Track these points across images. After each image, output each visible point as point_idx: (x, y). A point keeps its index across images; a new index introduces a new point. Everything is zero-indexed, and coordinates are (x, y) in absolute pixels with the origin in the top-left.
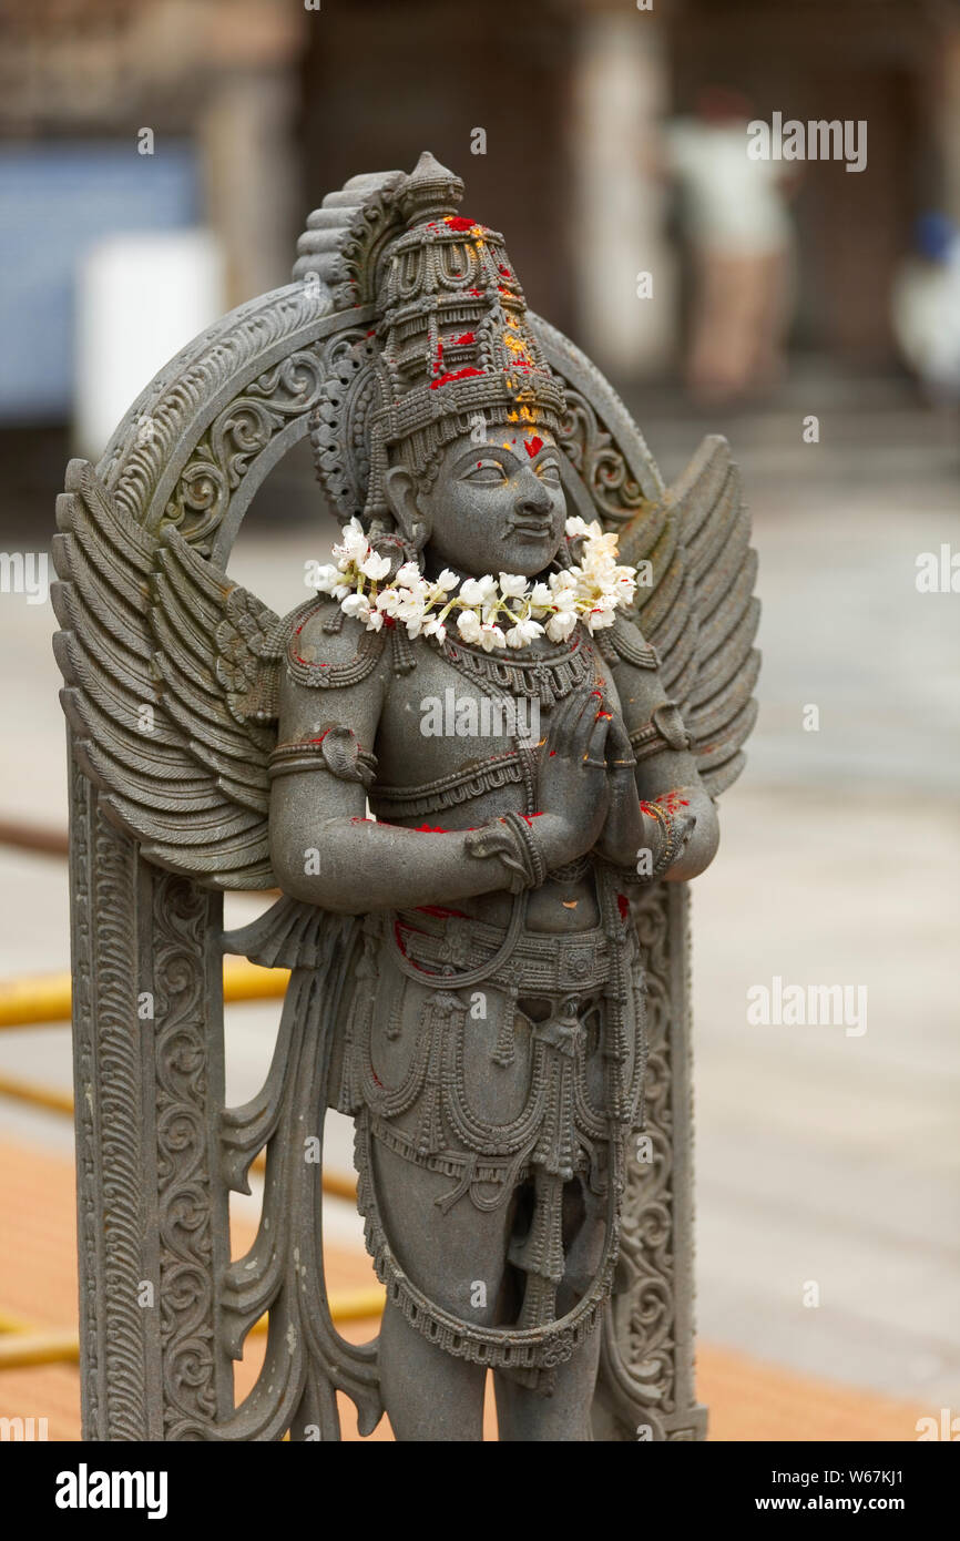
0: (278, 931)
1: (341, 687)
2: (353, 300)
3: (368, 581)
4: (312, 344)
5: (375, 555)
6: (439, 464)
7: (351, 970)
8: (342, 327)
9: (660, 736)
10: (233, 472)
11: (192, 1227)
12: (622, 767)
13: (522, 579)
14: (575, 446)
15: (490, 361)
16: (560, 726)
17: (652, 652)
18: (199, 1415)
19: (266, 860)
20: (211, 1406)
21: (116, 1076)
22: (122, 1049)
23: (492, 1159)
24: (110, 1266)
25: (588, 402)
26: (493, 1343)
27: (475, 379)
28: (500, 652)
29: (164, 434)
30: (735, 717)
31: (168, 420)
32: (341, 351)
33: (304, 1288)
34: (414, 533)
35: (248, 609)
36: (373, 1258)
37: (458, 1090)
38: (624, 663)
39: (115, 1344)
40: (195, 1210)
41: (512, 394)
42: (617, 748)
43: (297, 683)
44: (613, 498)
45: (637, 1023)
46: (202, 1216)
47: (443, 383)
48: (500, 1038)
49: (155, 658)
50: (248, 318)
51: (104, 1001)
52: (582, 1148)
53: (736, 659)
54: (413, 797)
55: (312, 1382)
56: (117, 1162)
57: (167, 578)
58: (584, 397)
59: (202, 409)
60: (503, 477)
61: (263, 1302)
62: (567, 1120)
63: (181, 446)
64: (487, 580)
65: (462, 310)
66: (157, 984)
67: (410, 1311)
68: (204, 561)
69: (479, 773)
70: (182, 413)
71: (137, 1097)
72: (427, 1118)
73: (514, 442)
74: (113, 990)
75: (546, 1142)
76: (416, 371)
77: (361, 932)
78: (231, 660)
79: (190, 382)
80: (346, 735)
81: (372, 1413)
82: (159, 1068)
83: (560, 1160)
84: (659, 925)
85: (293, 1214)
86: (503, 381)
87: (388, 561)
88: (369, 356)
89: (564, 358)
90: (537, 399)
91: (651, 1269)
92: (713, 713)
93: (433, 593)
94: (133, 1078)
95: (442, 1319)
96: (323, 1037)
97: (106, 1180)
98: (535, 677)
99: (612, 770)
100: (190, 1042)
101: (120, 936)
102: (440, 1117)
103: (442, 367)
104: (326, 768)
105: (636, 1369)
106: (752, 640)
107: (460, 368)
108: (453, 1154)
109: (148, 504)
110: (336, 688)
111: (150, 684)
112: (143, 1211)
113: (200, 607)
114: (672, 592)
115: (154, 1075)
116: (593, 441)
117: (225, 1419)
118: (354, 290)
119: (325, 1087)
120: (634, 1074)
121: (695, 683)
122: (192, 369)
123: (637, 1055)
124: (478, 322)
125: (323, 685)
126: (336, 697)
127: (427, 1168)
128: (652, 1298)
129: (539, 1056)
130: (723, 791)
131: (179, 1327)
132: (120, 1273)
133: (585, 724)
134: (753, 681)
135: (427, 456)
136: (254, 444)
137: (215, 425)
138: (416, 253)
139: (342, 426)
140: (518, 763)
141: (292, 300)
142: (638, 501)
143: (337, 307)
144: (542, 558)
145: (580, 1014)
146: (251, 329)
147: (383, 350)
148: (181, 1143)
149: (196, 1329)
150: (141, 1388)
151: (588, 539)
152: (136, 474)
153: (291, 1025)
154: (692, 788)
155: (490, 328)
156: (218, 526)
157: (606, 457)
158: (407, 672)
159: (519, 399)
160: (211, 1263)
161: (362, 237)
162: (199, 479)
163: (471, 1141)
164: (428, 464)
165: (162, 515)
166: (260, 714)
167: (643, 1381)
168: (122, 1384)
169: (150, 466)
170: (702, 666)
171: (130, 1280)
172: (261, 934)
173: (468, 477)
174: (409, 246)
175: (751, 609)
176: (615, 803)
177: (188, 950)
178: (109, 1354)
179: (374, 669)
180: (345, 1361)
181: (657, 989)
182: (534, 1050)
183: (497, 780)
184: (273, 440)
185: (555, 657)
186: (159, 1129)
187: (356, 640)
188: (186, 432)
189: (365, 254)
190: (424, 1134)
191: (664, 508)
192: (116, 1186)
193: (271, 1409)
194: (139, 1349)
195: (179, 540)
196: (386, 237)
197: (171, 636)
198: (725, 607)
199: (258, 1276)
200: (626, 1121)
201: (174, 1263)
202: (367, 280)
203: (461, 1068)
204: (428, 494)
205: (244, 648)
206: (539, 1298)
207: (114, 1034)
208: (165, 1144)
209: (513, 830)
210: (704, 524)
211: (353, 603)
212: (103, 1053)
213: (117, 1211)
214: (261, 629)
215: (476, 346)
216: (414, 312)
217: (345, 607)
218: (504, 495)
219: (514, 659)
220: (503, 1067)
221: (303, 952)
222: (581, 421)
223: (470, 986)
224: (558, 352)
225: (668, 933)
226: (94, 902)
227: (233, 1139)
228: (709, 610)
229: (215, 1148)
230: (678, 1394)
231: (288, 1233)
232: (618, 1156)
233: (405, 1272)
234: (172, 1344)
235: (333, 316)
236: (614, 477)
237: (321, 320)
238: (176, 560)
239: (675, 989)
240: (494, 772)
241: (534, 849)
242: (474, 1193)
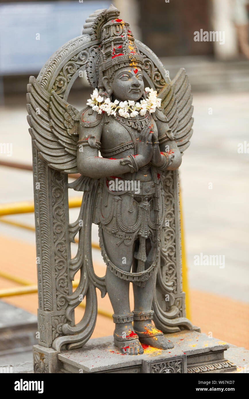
0: (80, 183)
1: (92, 127)
2: (95, 39)
3: (98, 103)
4: (86, 49)
5: (100, 96)
6: (114, 76)
7: (97, 191)
8: (93, 45)
9: (168, 137)
10: (68, 79)
11: (62, 251)
12: (156, 144)
13: (133, 101)
14: (149, 71)
15: (125, 52)
16: (142, 135)
17: (166, 118)
18: (64, 293)
19: (76, 167)
20: (67, 291)
21: (44, 216)
22: (45, 210)
23: (128, 234)
24: (43, 259)
25: (152, 61)
26: (130, 276)
27: (122, 56)
28: (129, 118)
29: (52, 70)
30: (188, 133)
31: (53, 67)
32: (93, 50)
33: (88, 264)
34: (109, 92)
35: (72, 110)
36: (103, 257)
37: (121, 218)
38: (159, 121)
39: (45, 277)
40: (63, 247)
41: (130, 59)
42: (155, 140)
43: (83, 126)
44: (158, 83)
45: (163, 203)
46: (64, 248)
47: (114, 57)
48: (130, 206)
49: (50, 121)
50: (71, 43)
51: (41, 199)
52: (150, 231)
53: (188, 120)
54: (110, 152)
55: (90, 286)
56: (44, 236)
57: (53, 103)
58: (151, 60)
59: (60, 64)
60: (129, 78)
61: (79, 267)
62: (146, 225)
63: (56, 73)
64: (126, 102)
65: (119, 40)
66: (53, 195)
67: (111, 269)
68: (61, 99)
69: (124, 146)
70: (56, 65)
71: (49, 221)
72: (113, 225)
73: (131, 70)
74: (43, 197)
75: (141, 230)
76: (109, 54)
77: (99, 183)
78: (68, 121)
79: (58, 58)
80: (93, 138)
81: (104, 292)
82: (54, 214)
83: (144, 234)
84: (171, 182)
85: (85, 247)
86: (128, 56)
87: (103, 98)
88: (99, 51)
89: (146, 51)
90: (136, 60)
91: (171, 261)
92: (182, 132)
93: (113, 105)
94: (48, 217)
95: (118, 270)
96: (91, 207)
97: (42, 240)
98: (137, 124)
99: (153, 145)
100: (61, 208)
101: (44, 184)
102: (117, 224)
103: (115, 53)
104: (89, 145)
105: (167, 284)
106: (192, 115)
107: (119, 54)
108: (120, 233)
109: (48, 86)
110: (91, 127)
111: (49, 127)
112: (51, 247)
113: (60, 109)
114: (172, 104)
115: (52, 216)
116: (153, 70)
117: (70, 294)
118: (96, 36)
119: (91, 218)
120: (162, 214)
121: (178, 126)
122: (58, 55)
123: (163, 210)
124: (123, 43)
125: (88, 126)
126: (92, 129)
127: (114, 236)
128: (171, 267)
129: (139, 210)
130: (185, 150)
131: (59, 273)
132: (45, 261)
133: (147, 134)
134: (192, 125)
135: (112, 74)
136: (73, 72)
137: (64, 68)
138: (109, 27)
139: (93, 67)
140: (133, 144)
141: (81, 39)
142: (164, 83)
143: (92, 40)
144: (138, 96)
145: (149, 201)
146: (72, 46)
147: (102, 50)
148: (59, 231)
149: (63, 274)
150: (51, 287)
151: (150, 92)
152: (46, 79)
153: (83, 204)
154: (175, 149)
155: (125, 44)
156: (65, 91)
157: (156, 74)
158: (107, 123)
159: (132, 60)
160: (67, 259)
161: (97, 24)
162: (60, 80)
163: (124, 230)
164: (112, 76)
165: (52, 88)
166: (74, 133)
167: (169, 286)
168: (47, 286)
169: (49, 77)
170: (179, 122)
171: (48, 262)
172: (76, 184)
173: (121, 78)
174: (107, 26)
175: (191, 108)
176: (154, 152)
177: (60, 187)
178: (43, 279)
179: (100, 122)
180: (98, 281)
181: (171, 196)
182: (138, 209)
183: (128, 147)
184: (77, 71)
185: (142, 119)
186: (54, 228)
187: (96, 116)
188: (57, 69)
189: (98, 28)
190: (113, 228)
191: (170, 85)
192: (44, 241)
193: (81, 292)
194: (50, 278)
195: (55, 94)
196: (103, 24)
197: (54, 116)
198: (185, 108)
199: (77, 261)
200: (160, 225)
201: (58, 259)
202: (99, 34)
203: (121, 213)
204: (112, 82)
205: (71, 118)
206: (141, 266)
207: (43, 207)
208: (55, 232)
209: (131, 158)
210: (180, 89)
211: (95, 108)
212: (41, 211)
213: (45, 247)
214: (75, 114)
215: (122, 48)
216: (108, 41)
217: (93, 109)
218: (129, 83)
219: (132, 120)
220: (131, 213)
221: (86, 187)
222: (150, 65)
223: (122, 194)
224: (144, 50)
225: (173, 183)
226: (38, 177)
227: (71, 230)
228: (181, 109)
229: (67, 233)
230: (178, 290)
231: (84, 251)
232: (158, 233)
233: (110, 259)
234: (58, 277)
235: (91, 42)
236: (159, 78)
237: (88, 43)
238: (55, 99)
239: (175, 196)
240: (127, 146)
241: (135, 163)
242: (125, 242)
